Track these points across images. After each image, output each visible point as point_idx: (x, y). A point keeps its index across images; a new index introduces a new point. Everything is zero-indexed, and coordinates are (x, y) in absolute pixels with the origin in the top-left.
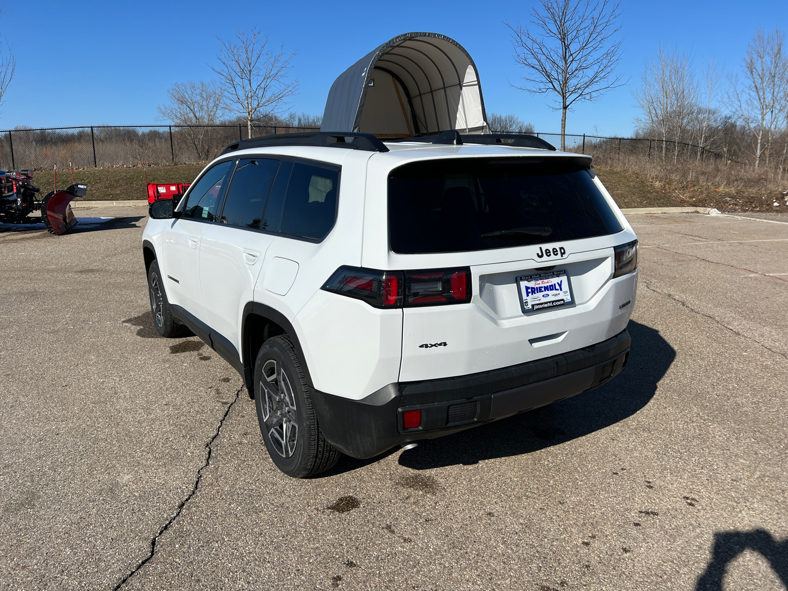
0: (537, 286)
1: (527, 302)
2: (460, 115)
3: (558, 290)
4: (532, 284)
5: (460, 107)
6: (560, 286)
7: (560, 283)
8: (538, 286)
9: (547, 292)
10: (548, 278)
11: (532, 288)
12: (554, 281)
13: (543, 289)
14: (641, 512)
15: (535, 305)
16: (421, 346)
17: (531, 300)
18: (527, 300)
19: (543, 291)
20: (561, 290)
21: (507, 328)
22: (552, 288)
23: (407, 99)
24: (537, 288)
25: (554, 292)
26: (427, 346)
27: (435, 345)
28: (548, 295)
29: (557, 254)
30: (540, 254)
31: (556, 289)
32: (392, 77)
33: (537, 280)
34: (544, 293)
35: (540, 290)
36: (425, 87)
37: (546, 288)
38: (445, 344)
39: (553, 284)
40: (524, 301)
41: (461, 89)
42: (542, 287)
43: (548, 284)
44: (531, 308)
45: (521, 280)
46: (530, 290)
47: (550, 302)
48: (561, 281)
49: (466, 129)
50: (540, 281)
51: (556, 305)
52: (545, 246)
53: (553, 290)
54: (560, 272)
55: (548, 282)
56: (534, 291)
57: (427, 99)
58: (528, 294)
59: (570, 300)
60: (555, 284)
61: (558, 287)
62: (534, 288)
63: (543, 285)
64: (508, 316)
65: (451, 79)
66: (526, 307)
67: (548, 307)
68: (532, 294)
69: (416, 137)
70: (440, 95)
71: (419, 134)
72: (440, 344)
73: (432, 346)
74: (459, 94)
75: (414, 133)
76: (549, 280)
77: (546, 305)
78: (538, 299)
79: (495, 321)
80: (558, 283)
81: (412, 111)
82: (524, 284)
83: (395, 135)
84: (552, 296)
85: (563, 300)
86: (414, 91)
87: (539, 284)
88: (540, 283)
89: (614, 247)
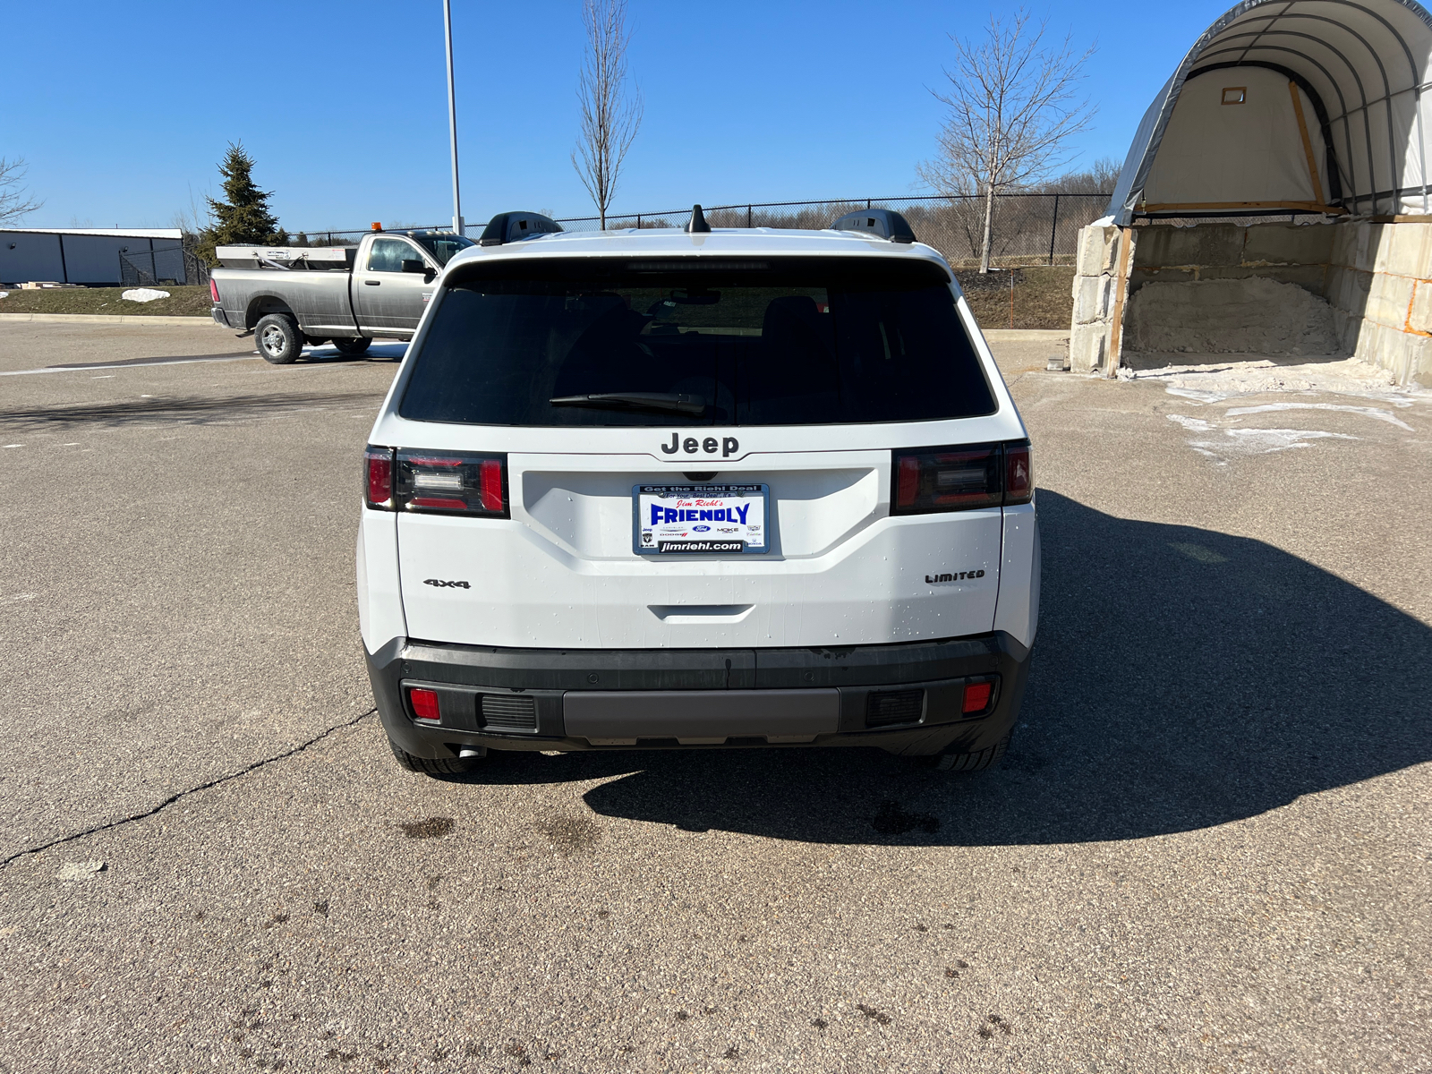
0: (681, 508)
1: (651, 535)
2: (1412, 156)
3: (736, 521)
4: (671, 503)
5: (1413, 137)
6: (743, 514)
7: (742, 509)
8: (685, 508)
9: (706, 522)
10: (715, 496)
11: (668, 511)
12: (730, 503)
13: (698, 516)
14: (861, 1007)
15: (667, 542)
16: (428, 582)
17: (660, 532)
18: (650, 530)
19: (697, 519)
20: (743, 521)
21: (593, 577)
22: (721, 515)
23: (1318, 126)
24: (682, 512)
25: (725, 524)
26: (436, 583)
27: (449, 584)
28: (709, 529)
29: (714, 450)
30: (670, 446)
31: (730, 519)
32: (1287, 80)
33: (686, 497)
34: (699, 523)
35: (690, 516)
36: (1354, 100)
37: (706, 515)
38: (466, 585)
39: (725, 507)
40: (643, 533)
41: (1417, 97)
42: (696, 512)
43: (713, 508)
44: (656, 546)
45: (642, 490)
46: (660, 514)
47: (705, 542)
48: (747, 507)
49: (1420, 188)
50: (693, 500)
51: (721, 550)
52: (685, 433)
53: (723, 519)
54: (746, 487)
55: (712, 504)
56: (671, 515)
57: (1357, 121)
58: (655, 520)
59: (763, 545)
60: (729, 511)
61: (735, 515)
62: (674, 511)
63: (699, 508)
64: (605, 555)
65: (1401, 77)
66: (644, 544)
67: (697, 551)
68: (667, 521)
69: (1330, 205)
70: (1378, 112)
71: (1338, 200)
72: (458, 584)
73: (445, 584)
74: (1412, 111)
75: (1328, 199)
76: (716, 499)
77: (694, 547)
78: (682, 532)
79: (568, 559)
80: (738, 509)
81: (1328, 149)
82: (647, 501)
83: (1280, 204)
84: (716, 531)
85: (740, 542)
86: (1334, 109)
87: (690, 504)
88: (692, 503)
89: (892, 449)
